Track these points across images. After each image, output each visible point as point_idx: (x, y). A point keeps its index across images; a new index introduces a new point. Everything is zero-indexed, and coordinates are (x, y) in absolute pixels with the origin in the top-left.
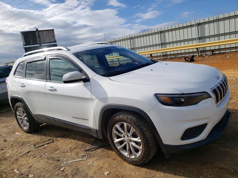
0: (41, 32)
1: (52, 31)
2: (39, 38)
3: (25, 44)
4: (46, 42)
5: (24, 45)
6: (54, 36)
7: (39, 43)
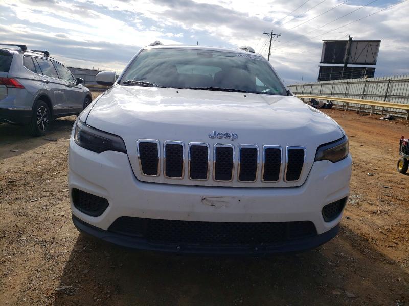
0: (355, 43)
1: (376, 43)
2: (349, 53)
3: (323, 61)
4: (357, 61)
5: (321, 62)
6: (376, 53)
7: (345, 61)
